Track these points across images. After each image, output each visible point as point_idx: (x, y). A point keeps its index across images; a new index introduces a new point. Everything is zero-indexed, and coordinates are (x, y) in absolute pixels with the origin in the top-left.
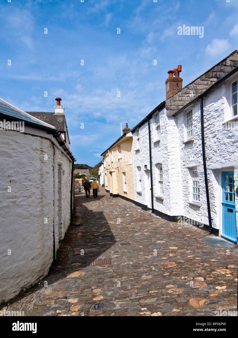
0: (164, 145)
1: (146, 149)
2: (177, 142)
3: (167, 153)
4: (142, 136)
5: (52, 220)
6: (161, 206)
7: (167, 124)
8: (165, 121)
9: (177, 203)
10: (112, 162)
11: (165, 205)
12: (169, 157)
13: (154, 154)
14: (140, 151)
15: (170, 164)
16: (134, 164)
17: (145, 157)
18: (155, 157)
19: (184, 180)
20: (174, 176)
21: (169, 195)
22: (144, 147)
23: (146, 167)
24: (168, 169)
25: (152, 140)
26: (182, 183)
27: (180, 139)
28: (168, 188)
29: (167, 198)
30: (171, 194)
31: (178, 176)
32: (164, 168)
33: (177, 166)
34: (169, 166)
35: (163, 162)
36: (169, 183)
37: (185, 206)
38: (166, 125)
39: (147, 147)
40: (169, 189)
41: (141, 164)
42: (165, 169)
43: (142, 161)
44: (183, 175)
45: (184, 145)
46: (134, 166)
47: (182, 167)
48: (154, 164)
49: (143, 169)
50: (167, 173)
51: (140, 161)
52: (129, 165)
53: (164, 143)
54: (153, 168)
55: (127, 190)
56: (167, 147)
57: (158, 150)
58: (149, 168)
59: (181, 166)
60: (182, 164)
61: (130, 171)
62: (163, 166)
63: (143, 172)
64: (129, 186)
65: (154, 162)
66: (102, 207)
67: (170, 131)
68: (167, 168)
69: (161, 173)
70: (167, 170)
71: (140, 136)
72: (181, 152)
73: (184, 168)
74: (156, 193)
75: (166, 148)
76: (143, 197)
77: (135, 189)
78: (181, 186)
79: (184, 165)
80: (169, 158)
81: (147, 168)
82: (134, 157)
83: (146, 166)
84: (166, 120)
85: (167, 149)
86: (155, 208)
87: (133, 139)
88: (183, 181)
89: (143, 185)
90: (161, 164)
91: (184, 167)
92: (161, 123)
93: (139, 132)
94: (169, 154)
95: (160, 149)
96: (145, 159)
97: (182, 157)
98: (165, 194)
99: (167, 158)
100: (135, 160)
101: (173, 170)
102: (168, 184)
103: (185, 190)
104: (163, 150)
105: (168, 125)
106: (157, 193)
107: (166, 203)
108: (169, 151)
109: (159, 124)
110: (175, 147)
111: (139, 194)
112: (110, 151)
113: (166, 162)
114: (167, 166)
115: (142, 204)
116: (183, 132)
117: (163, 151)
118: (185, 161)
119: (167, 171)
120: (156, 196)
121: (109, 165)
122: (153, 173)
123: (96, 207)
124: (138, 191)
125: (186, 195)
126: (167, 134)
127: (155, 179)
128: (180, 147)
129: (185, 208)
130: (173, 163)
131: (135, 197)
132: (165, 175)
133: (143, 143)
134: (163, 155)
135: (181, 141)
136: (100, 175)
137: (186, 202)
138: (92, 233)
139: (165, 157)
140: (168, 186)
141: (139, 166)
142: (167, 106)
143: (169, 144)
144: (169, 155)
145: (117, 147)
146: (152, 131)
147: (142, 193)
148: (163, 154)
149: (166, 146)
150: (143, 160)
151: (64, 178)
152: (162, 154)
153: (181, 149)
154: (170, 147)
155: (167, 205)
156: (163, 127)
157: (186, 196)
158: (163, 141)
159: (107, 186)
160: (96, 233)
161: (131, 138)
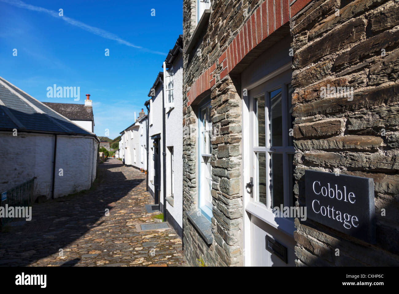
14: (143, 136)
16: (140, 143)
51: (143, 142)
61: (138, 148)
81: (146, 147)
82: (140, 139)
87: (140, 127)
121: (125, 142)
141: (142, 145)
145: (131, 130)
147: (143, 163)
161: (138, 127)
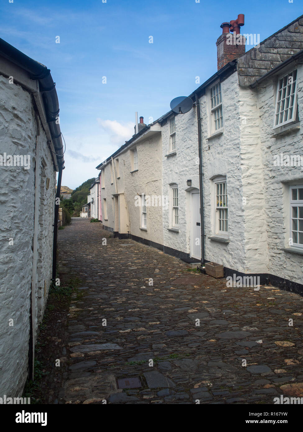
0: (231, 141)
1: (190, 152)
2: (257, 134)
3: (238, 154)
4: (183, 129)
5: (29, 284)
6: (222, 255)
7: (239, 101)
8: (235, 96)
9: (256, 249)
10: (119, 178)
11: (231, 252)
12: (242, 162)
13: (209, 159)
14: (177, 155)
15: (244, 175)
16: (162, 180)
17: (187, 167)
18: (210, 164)
19: (272, 206)
20: (252, 197)
21: (241, 234)
22: (185, 148)
23: (190, 183)
24: (240, 184)
25: (204, 135)
26: (266, 213)
27: (263, 130)
28: (239, 221)
29: (237, 240)
30: (245, 231)
31: (259, 199)
32: (231, 183)
33: (257, 180)
34: (242, 180)
35: (229, 172)
36: (243, 211)
37: (274, 255)
38: (237, 104)
39: (192, 149)
40: (242, 222)
41: (179, 178)
42: (233, 185)
43: (180, 174)
44: (269, 197)
45: (274, 139)
46: (163, 183)
47: (267, 181)
48: (208, 178)
49: (182, 188)
50: (238, 192)
51: (177, 173)
52: (153, 182)
53: (232, 136)
54: (205, 185)
55: (147, 226)
56: (238, 144)
57: (218, 151)
58: (196, 184)
59: (265, 179)
60: (268, 175)
61: (155, 192)
62: (228, 180)
63: (182, 193)
64: (152, 219)
65: (208, 174)
66: (105, 255)
67: (245, 114)
68: (238, 183)
69: (221, 194)
70: (238, 187)
71: (178, 128)
72: (266, 153)
73: (272, 183)
74: (210, 231)
75: (237, 146)
76: (182, 239)
77: (163, 223)
78: (265, 216)
79: (274, 177)
80: (242, 164)
81: (193, 186)
82: (163, 167)
83: (189, 181)
84: (237, 95)
85: (238, 148)
86: (208, 258)
87: (162, 136)
88: (268, 207)
89: (183, 217)
90: (225, 176)
91: (273, 181)
92: (226, 101)
93: (176, 123)
94: (242, 156)
95: (223, 148)
96: (187, 169)
97: (269, 162)
98: (233, 232)
99: (237, 165)
100: (166, 172)
101: (249, 187)
102: (240, 213)
103: (274, 225)
104: (229, 149)
105: (241, 103)
106: (213, 231)
107: (233, 250)
108: (242, 152)
109: (220, 104)
110: (253, 145)
111: (174, 232)
112: (115, 159)
113: (235, 171)
114: (238, 180)
115: (180, 250)
116: (271, 115)
117: (229, 152)
118: (274, 171)
119: (238, 189)
120: (212, 236)
121: (112, 184)
122: (205, 193)
123: (94, 255)
124: (170, 228)
125: (277, 233)
126: (240, 120)
127: (210, 205)
128: (264, 144)
129: (272, 259)
130: (250, 175)
131: (165, 239)
132: (232, 197)
133: (183, 140)
134: (230, 160)
135: (267, 131)
136: (93, 202)
137: (275, 247)
138: (98, 307)
139: (234, 162)
140: (240, 217)
141: (174, 182)
142: (240, 69)
143: (242, 138)
144: (242, 159)
145: (129, 151)
146: (204, 118)
147: (180, 231)
148: (229, 158)
149: (237, 142)
150: (183, 171)
151: (47, 195)
152: (226, 157)
153: (265, 148)
154: (245, 144)
155: (236, 252)
156: (231, 108)
157: (276, 237)
158: (229, 134)
159: (106, 220)
160: (107, 307)
161: (158, 135)
